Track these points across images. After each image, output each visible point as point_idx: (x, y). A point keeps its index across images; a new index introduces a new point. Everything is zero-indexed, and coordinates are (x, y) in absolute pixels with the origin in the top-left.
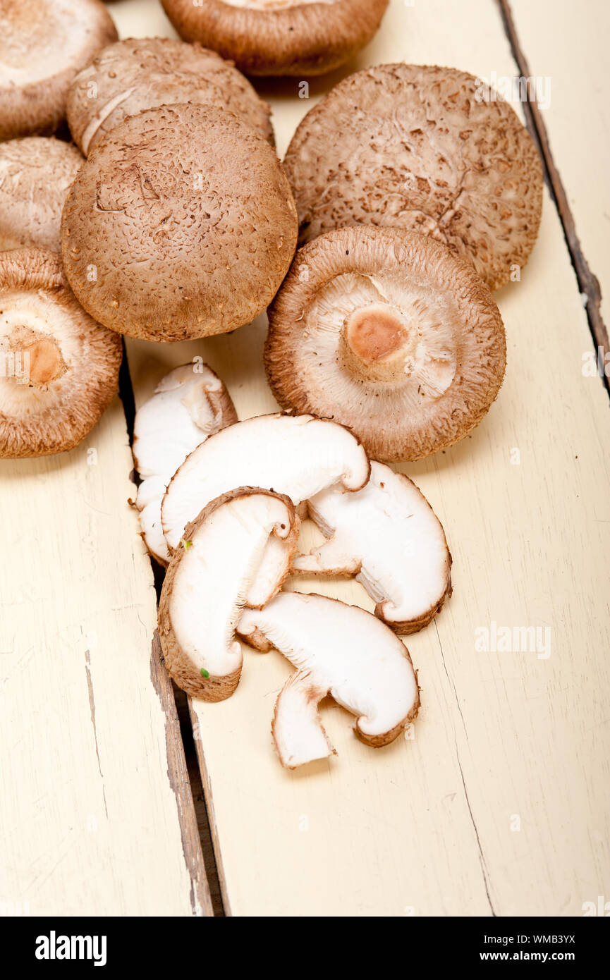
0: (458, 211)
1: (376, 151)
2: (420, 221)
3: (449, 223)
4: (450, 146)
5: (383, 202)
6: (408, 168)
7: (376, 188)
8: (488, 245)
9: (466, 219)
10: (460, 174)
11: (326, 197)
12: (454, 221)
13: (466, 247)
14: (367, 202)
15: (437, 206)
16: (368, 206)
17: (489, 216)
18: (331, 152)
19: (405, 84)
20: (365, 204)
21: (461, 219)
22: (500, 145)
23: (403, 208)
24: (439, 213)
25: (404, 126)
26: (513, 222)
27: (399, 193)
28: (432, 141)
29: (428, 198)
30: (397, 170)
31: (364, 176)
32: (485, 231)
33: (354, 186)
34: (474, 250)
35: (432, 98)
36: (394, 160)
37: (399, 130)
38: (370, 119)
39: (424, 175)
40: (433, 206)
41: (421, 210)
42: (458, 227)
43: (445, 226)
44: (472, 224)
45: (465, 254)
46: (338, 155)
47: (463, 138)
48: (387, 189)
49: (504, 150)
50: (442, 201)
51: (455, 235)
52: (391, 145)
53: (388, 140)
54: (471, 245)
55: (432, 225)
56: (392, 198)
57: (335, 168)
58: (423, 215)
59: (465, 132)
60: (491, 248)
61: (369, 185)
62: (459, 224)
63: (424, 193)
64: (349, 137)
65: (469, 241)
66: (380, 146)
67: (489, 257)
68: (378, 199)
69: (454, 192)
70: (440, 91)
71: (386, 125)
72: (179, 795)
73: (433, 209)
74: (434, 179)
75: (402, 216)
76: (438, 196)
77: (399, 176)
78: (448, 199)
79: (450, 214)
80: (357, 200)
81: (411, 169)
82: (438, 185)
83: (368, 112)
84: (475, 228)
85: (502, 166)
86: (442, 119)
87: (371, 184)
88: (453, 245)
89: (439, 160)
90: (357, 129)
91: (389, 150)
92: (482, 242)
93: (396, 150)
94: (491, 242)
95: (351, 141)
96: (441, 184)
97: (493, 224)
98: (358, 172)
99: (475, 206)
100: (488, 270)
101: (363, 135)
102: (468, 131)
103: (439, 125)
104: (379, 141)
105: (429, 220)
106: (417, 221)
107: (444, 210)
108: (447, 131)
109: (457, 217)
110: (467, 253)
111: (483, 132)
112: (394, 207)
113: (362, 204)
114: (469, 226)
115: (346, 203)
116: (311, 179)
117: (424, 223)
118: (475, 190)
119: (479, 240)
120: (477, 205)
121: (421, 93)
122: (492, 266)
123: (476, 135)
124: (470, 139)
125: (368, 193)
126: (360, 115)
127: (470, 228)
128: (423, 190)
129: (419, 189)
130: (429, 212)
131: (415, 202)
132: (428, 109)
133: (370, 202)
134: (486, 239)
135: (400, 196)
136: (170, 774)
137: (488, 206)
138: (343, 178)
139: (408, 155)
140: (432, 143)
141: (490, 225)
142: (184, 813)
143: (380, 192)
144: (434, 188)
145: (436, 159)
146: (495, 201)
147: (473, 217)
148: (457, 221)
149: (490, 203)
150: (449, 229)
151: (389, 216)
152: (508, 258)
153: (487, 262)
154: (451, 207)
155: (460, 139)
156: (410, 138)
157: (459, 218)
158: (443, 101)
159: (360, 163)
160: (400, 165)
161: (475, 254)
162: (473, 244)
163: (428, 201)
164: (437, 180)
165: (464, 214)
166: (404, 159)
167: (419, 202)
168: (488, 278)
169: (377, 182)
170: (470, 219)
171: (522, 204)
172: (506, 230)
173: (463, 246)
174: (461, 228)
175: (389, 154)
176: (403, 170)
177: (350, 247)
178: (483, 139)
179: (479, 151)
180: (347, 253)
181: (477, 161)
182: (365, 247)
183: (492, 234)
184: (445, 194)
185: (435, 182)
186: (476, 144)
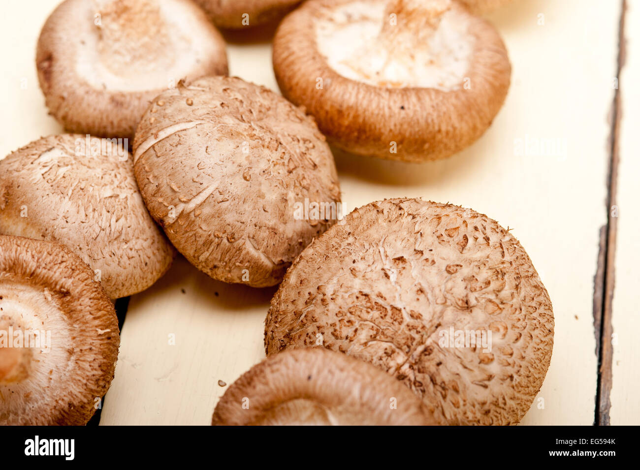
0: (429, 347)
1: (355, 276)
2: (389, 354)
3: (418, 358)
4: (433, 278)
5: (354, 329)
6: (384, 295)
7: (349, 315)
8: (461, 388)
9: (437, 356)
10: (439, 308)
11: (302, 321)
12: (423, 357)
13: (434, 387)
14: (337, 328)
15: (408, 339)
16: (338, 333)
17: (465, 358)
18: (315, 275)
19: (406, 214)
20: (335, 330)
21: (432, 356)
22: (494, 285)
23: (373, 338)
24: (409, 347)
25: (388, 253)
26: (494, 368)
27: (371, 322)
28: (415, 269)
29: (399, 329)
30: (374, 298)
31: (339, 301)
32: (458, 372)
33: (327, 310)
34: (443, 392)
35: (428, 229)
36: (371, 286)
37: (383, 257)
38: (357, 244)
39: (399, 305)
40: (403, 338)
41: (392, 342)
42: (427, 364)
43: (414, 362)
44: (443, 362)
45: (433, 395)
46: (319, 278)
47: (449, 272)
48: (359, 316)
49: (497, 292)
50: (413, 333)
51: (423, 372)
52: (372, 271)
53: (369, 266)
54: (440, 386)
55: (400, 358)
56: (363, 327)
57: (313, 291)
58: (394, 347)
59: (453, 266)
60: (464, 392)
61: (343, 310)
62: (429, 360)
63: (396, 323)
64: (333, 260)
65: (439, 381)
66: (360, 271)
67: (461, 403)
68: (349, 326)
69: (428, 326)
70: (439, 224)
71: (371, 251)
73: (404, 341)
74: (408, 309)
75: (369, 346)
76: (411, 328)
77: (374, 304)
78: (420, 332)
79: (420, 348)
80: (329, 325)
81: (387, 297)
82: (412, 316)
83: (358, 238)
84: (446, 367)
85: (491, 307)
86: (431, 250)
87: (345, 310)
88: (419, 382)
89: (418, 291)
90: (343, 253)
91: (368, 275)
92: (453, 384)
93: (374, 276)
94: (465, 385)
95: (335, 264)
96: (415, 316)
97: (468, 366)
98: (334, 296)
100: (460, 417)
101: (347, 259)
102: (457, 266)
103: (427, 255)
104: (360, 266)
105: (398, 353)
106: (385, 353)
107: (414, 343)
108: (433, 262)
109: (427, 353)
110: (435, 394)
111: (476, 270)
112: (363, 336)
113: (333, 330)
114: (439, 364)
115: (319, 328)
116: (293, 302)
117: (392, 356)
119: (450, 381)
121: (418, 224)
122: (465, 413)
123: (466, 271)
124: (458, 274)
125: (340, 318)
126: (351, 239)
127: (441, 367)
128: (395, 320)
129: (391, 318)
130: (399, 344)
131: (385, 332)
132: (419, 240)
133: (341, 328)
134: (459, 383)
135: (372, 324)
138: (319, 302)
139: (386, 283)
140: (415, 272)
141: (465, 367)
143: (353, 318)
144: (407, 319)
145: (416, 289)
147: (445, 355)
148: (427, 357)
150: (417, 365)
151: (357, 345)
152: (486, 407)
153: (458, 407)
154: (422, 343)
155: (446, 272)
156: (392, 265)
157: (429, 354)
158: (438, 234)
159: (337, 287)
160: (376, 292)
161: (444, 397)
162: (443, 385)
163: (399, 332)
164: (411, 311)
165: (435, 350)
166: (381, 286)
167: (389, 333)
169: (350, 308)
170: (441, 356)
171: (510, 352)
172: (485, 376)
173: (431, 386)
174: (430, 365)
175: (367, 279)
176: (380, 297)
177: (314, 372)
178: (473, 276)
179: (466, 288)
180: (309, 378)
181: (462, 298)
182: (330, 377)
183: (466, 377)
184: (418, 327)
185: (410, 313)
186: (464, 280)
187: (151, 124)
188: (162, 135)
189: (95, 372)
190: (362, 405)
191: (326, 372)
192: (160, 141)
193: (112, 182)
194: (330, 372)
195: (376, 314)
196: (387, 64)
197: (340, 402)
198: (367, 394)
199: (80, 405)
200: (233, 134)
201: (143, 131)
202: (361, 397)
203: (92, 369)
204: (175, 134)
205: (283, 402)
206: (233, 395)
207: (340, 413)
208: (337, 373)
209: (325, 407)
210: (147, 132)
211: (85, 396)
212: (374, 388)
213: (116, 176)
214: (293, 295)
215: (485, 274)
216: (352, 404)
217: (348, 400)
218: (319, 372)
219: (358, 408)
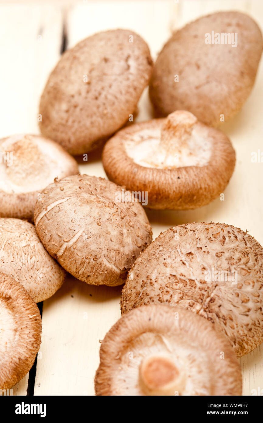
0: (213, 298)
1: (166, 266)
3: (208, 305)
4: (210, 260)
5: (170, 295)
6: (184, 274)
7: (166, 288)
8: (234, 318)
9: (218, 302)
11: (141, 297)
12: (211, 304)
13: (219, 319)
14: (161, 296)
15: (200, 295)
16: (161, 299)
17: (233, 301)
18: (144, 271)
19: (189, 230)
20: (160, 298)
21: (215, 302)
22: (243, 260)
23: (182, 298)
24: (202, 299)
25: (183, 252)
26: (250, 305)
27: (179, 290)
28: (199, 258)
29: (195, 291)
30: (178, 276)
31: (160, 282)
32: (231, 309)
33: (154, 288)
34: (225, 322)
35: (203, 236)
36: (176, 271)
37: (180, 254)
38: (165, 250)
39: (193, 278)
40: (198, 295)
41: (192, 299)
42: (213, 307)
43: (206, 307)
44: (222, 305)
45: (219, 324)
46: (147, 272)
47: (217, 256)
48: (172, 288)
49: (246, 264)
50: (203, 292)
51: (212, 312)
52: (175, 262)
53: (173, 260)
54: (222, 318)
55: (198, 307)
56: (175, 293)
57: (145, 279)
58: (193, 301)
59: (220, 253)
60: (236, 320)
61: (163, 286)
62: (214, 305)
63: (193, 288)
64: (153, 261)
65: (221, 316)
66: (169, 264)
67: (235, 326)
68: (167, 294)
69: (210, 286)
70: (208, 232)
71: (173, 252)
73: (198, 297)
74: (198, 279)
75: (180, 303)
76: (201, 289)
77: (179, 280)
78: (206, 291)
79: (208, 299)
80: (156, 296)
81: (186, 275)
82: (201, 283)
83: (165, 247)
84: (224, 307)
85: (243, 272)
86: (206, 246)
87: (164, 286)
88: (211, 318)
89: (202, 269)
90: (158, 256)
91: (174, 265)
92: (230, 316)
93: (177, 265)
94: (236, 316)
95: (154, 262)
96: (203, 282)
97: (236, 305)
98: (156, 280)
99: (224, 294)
100: (236, 334)
101: (160, 258)
102: (222, 252)
103: (204, 249)
104: (168, 261)
105: (196, 304)
106: (190, 305)
107: (205, 297)
108: (208, 252)
109: (212, 301)
110: (220, 323)
111: (232, 253)
112: (176, 298)
113: (158, 298)
114: (220, 306)
115: (150, 298)
116: (134, 288)
117: (193, 306)
118: (224, 285)
119: (227, 315)
120: (225, 294)
121: (197, 234)
122: (238, 332)
123: (227, 255)
124: (223, 257)
125: (162, 291)
126: (161, 248)
127: (221, 308)
128: (192, 287)
129: (190, 286)
130: (196, 299)
131: (188, 294)
132: (199, 242)
133: (163, 296)
134: (232, 315)
135: (180, 291)
137: (233, 295)
138: (149, 284)
139: (184, 268)
140: (199, 260)
141: (234, 306)
143: (168, 289)
144: (199, 285)
145: (201, 268)
146: (238, 291)
147: (222, 301)
148: (213, 303)
149: (234, 293)
150: (208, 309)
151: (173, 303)
152: (249, 327)
153: (234, 329)
154: (209, 296)
155: (216, 256)
156: (186, 257)
157: (214, 302)
158: (209, 237)
159: (157, 275)
160: (179, 273)
161: (225, 324)
162: (224, 317)
163: (195, 292)
164: (200, 280)
165: (217, 299)
166: (182, 270)
167: (189, 294)
168: (237, 340)
169: (166, 284)
170: (220, 302)
171: (258, 295)
172: (246, 310)
173: (217, 319)
174: (215, 307)
175: (173, 267)
176: (182, 276)
177: (152, 316)
178: (231, 257)
179: (228, 264)
180: (150, 319)
181: (227, 269)
182: (161, 317)
183: (236, 312)
184: (205, 288)
185: (200, 281)
186: (227, 259)
187: (42, 204)
188: (49, 208)
189: (30, 340)
190: (181, 329)
191: (158, 315)
192: (49, 211)
193: (25, 238)
194: (161, 314)
195: (181, 285)
196: (166, 158)
197: (169, 330)
198: (183, 323)
199: (25, 359)
200: (88, 202)
201: (38, 208)
202: (180, 325)
203: (29, 338)
204: (56, 206)
205: (137, 336)
206: (109, 337)
207: (170, 336)
208: (165, 315)
209: (160, 335)
210: (40, 209)
211: (27, 354)
212: (186, 320)
213: (27, 235)
214: (134, 284)
215: (237, 255)
216: (176, 330)
217: (173, 328)
218: (155, 316)
219: (179, 331)
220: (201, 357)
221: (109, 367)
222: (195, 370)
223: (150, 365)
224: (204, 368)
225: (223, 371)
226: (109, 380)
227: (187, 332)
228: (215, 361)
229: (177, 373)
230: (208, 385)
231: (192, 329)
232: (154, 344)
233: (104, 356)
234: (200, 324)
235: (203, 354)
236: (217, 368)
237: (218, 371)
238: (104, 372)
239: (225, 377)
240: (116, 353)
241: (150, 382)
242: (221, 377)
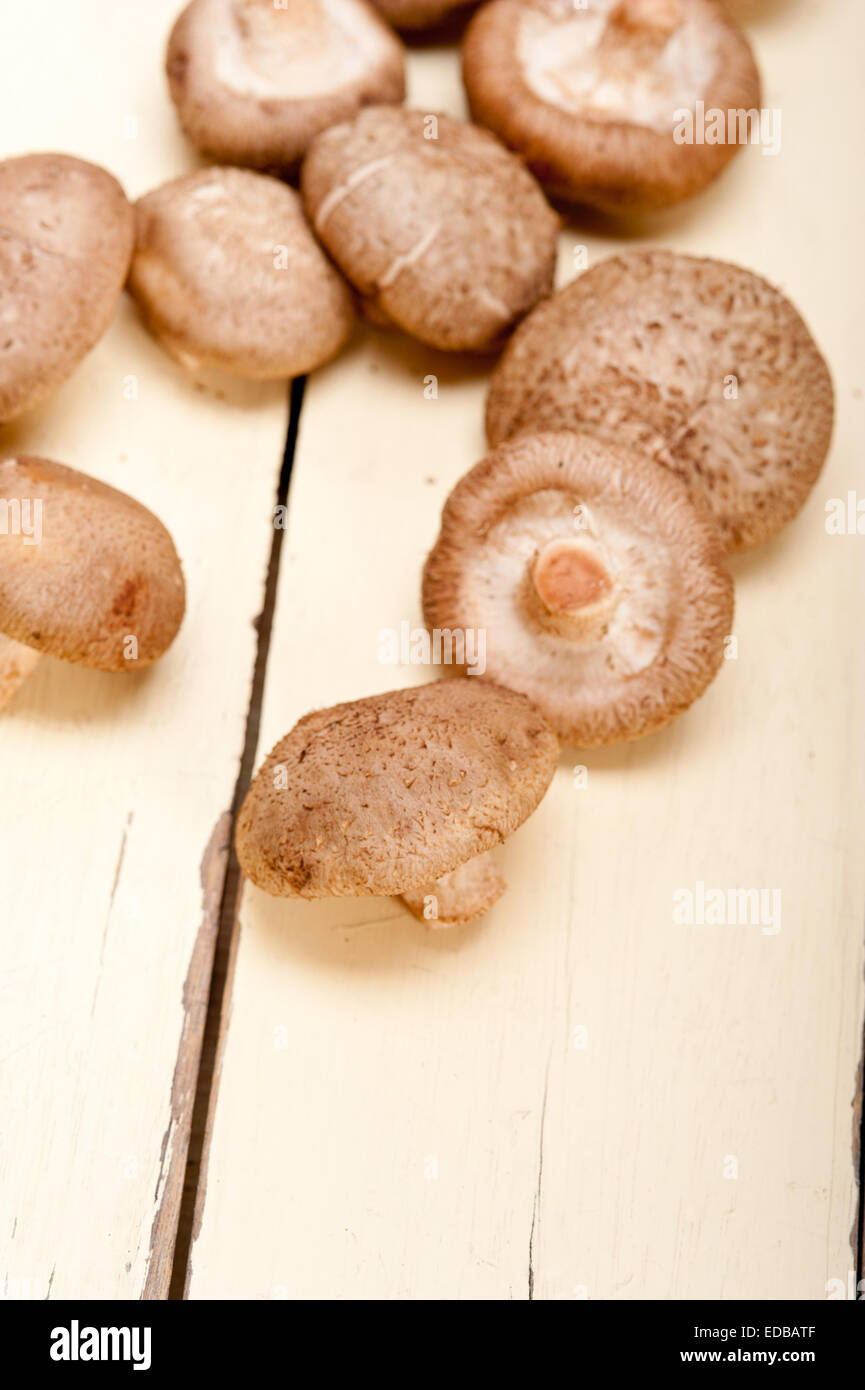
0: (692, 428)
1: (600, 346)
2: (645, 438)
3: (680, 442)
4: (695, 347)
5: (601, 410)
6: (636, 369)
7: (593, 392)
8: (730, 475)
9: (702, 439)
10: (703, 383)
11: (536, 402)
12: (686, 441)
13: (700, 476)
14: (580, 409)
15: (667, 420)
16: (581, 414)
17: (735, 440)
18: (549, 346)
20: (578, 412)
21: (696, 439)
22: (767, 354)
23: (625, 419)
24: (668, 429)
25: (641, 317)
26: (770, 452)
27: (622, 400)
28: (672, 337)
29: (657, 408)
30: (624, 372)
31: (582, 376)
32: (727, 458)
33: (568, 388)
34: (711, 482)
35: (686, 288)
36: (620, 358)
37: (633, 321)
39: (655, 381)
40: (661, 419)
41: (648, 425)
42: (691, 449)
43: (674, 447)
44: (710, 446)
45: (697, 483)
46: (555, 349)
47: (714, 339)
49: (771, 362)
50: (673, 413)
51: (686, 459)
52: (620, 340)
53: (616, 333)
54: (707, 474)
55: (658, 443)
56: (612, 406)
57: (550, 366)
58: (650, 430)
59: (720, 332)
60: (735, 481)
61: (586, 387)
62: (693, 444)
63: (652, 402)
65: (704, 467)
66: (606, 340)
67: (732, 494)
68: (594, 406)
69: (690, 403)
70: (698, 281)
71: (618, 314)
72: (189, 1015)
73: (661, 423)
74: (666, 385)
75: (622, 429)
76: (670, 406)
77: (624, 379)
78: (681, 411)
79: (682, 432)
80: (570, 406)
81: (640, 370)
82: (671, 393)
84: (713, 452)
85: (765, 380)
86: (691, 314)
87: (589, 386)
88: (682, 471)
89: (677, 363)
91: (617, 345)
92: (722, 472)
93: (624, 346)
94: (735, 474)
95: (574, 332)
96: (675, 392)
97: (740, 450)
98: (575, 371)
99: (717, 423)
100: (729, 510)
102: (725, 332)
103: (687, 319)
104: (607, 334)
105: (656, 437)
106: (640, 437)
107: (675, 425)
108: (695, 328)
109: (690, 436)
110: (701, 484)
111: (746, 336)
112: (613, 417)
114: (705, 448)
115: (556, 409)
116: (522, 379)
117: (648, 440)
118: (720, 405)
119: (717, 469)
120: (721, 424)
121: (673, 281)
122: (735, 506)
123: (734, 337)
124: (724, 342)
125: (583, 397)
126: (591, 302)
127: (707, 452)
128: (651, 399)
129: (646, 397)
130: (657, 426)
131: (640, 412)
132: (676, 301)
133: (584, 409)
134: (728, 470)
135: (623, 403)
136: (186, 986)
137: (735, 426)
138: (557, 378)
139: (639, 354)
140: (672, 341)
141: (735, 452)
142: (188, 1039)
143: (599, 397)
144: (666, 396)
145: (674, 360)
146: (747, 421)
147: (712, 438)
148: (691, 440)
149: (738, 423)
150: (679, 451)
151: (606, 428)
152: (761, 499)
153: (728, 499)
154: (684, 424)
155: (710, 339)
156: (645, 332)
157: (693, 437)
158: (699, 293)
159: (579, 360)
160: (627, 365)
161: (711, 487)
162: (710, 473)
163: (657, 412)
164: (671, 386)
165: (701, 433)
166: (633, 358)
167: (645, 412)
168: (730, 522)
169: (596, 385)
170: (708, 440)
171: (787, 433)
172: (758, 462)
173: (696, 475)
174: (694, 449)
175: (615, 349)
176: (631, 371)
177: (566, 458)
178: (743, 344)
179: (734, 358)
180: (561, 465)
181: (730, 369)
182: (585, 463)
183: (737, 465)
184: (679, 405)
185: (669, 389)
186: (732, 348)
188: (353, 182)
190: (624, 495)
191: (580, 457)
192: (352, 190)
194: (585, 457)
195: (627, 391)
197: (598, 492)
198: (630, 482)
202: (622, 487)
204: (369, 177)
205: (528, 494)
206: (468, 487)
207: (598, 505)
208: (594, 459)
209: (577, 498)
212: (637, 476)
214: (521, 370)
215: (756, 341)
216: (612, 494)
217: (607, 490)
218: (572, 458)
219: (618, 498)
220: (658, 555)
221: (459, 549)
222: (639, 580)
223: (554, 562)
224: (659, 579)
225: (700, 590)
226: (457, 575)
227: (635, 500)
228: (686, 569)
229: (609, 586)
230: (663, 614)
231: (646, 496)
232: (559, 513)
233: (452, 525)
234: (666, 486)
235: (663, 551)
236: (687, 584)
237: (690, 590)
238: (448, 558)
239: (701, 604)
240: (478, 524)
241: (551, 597)
242: (693, 603)
